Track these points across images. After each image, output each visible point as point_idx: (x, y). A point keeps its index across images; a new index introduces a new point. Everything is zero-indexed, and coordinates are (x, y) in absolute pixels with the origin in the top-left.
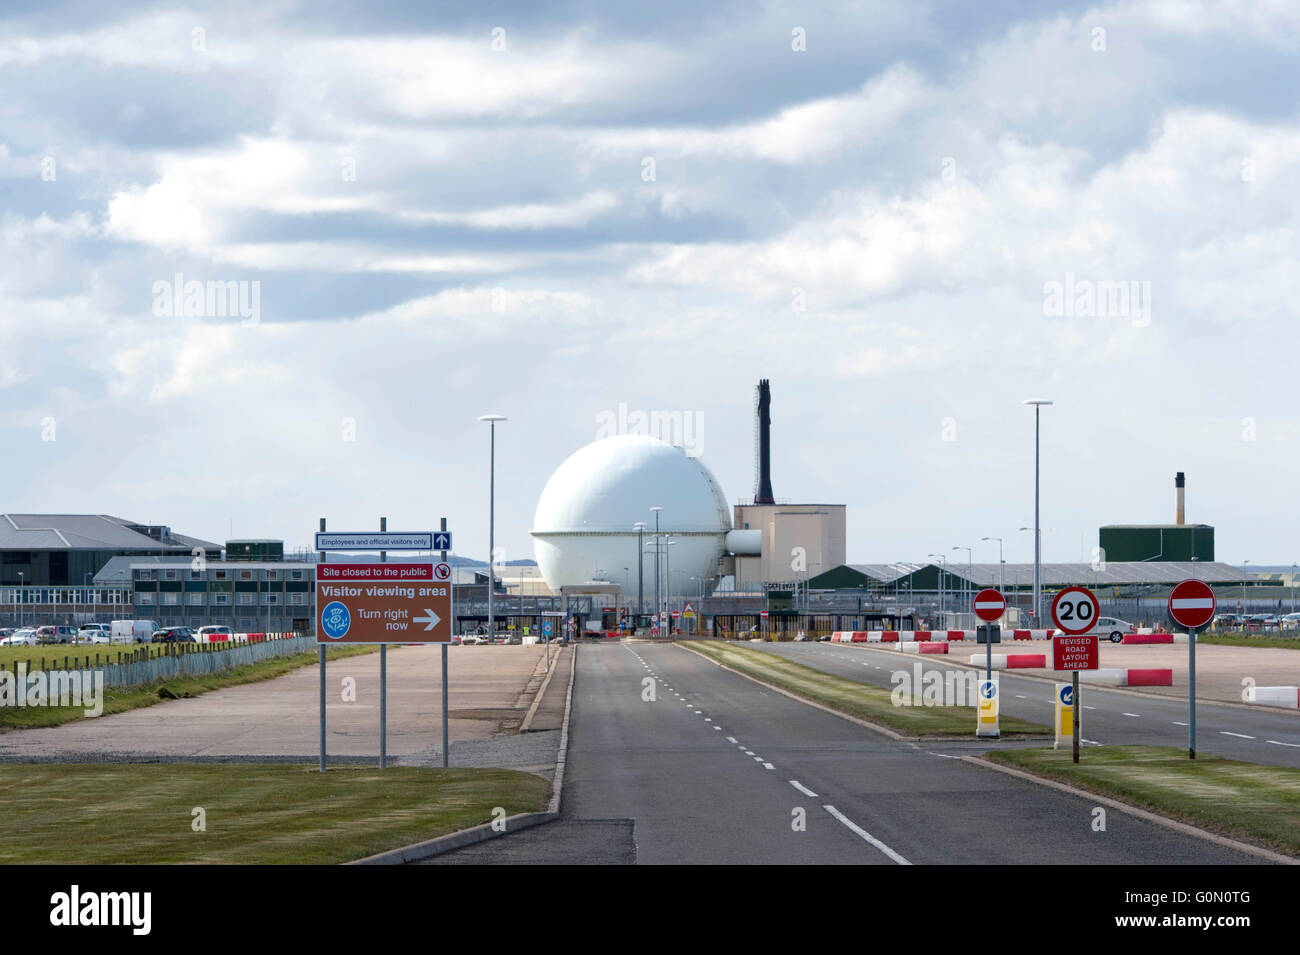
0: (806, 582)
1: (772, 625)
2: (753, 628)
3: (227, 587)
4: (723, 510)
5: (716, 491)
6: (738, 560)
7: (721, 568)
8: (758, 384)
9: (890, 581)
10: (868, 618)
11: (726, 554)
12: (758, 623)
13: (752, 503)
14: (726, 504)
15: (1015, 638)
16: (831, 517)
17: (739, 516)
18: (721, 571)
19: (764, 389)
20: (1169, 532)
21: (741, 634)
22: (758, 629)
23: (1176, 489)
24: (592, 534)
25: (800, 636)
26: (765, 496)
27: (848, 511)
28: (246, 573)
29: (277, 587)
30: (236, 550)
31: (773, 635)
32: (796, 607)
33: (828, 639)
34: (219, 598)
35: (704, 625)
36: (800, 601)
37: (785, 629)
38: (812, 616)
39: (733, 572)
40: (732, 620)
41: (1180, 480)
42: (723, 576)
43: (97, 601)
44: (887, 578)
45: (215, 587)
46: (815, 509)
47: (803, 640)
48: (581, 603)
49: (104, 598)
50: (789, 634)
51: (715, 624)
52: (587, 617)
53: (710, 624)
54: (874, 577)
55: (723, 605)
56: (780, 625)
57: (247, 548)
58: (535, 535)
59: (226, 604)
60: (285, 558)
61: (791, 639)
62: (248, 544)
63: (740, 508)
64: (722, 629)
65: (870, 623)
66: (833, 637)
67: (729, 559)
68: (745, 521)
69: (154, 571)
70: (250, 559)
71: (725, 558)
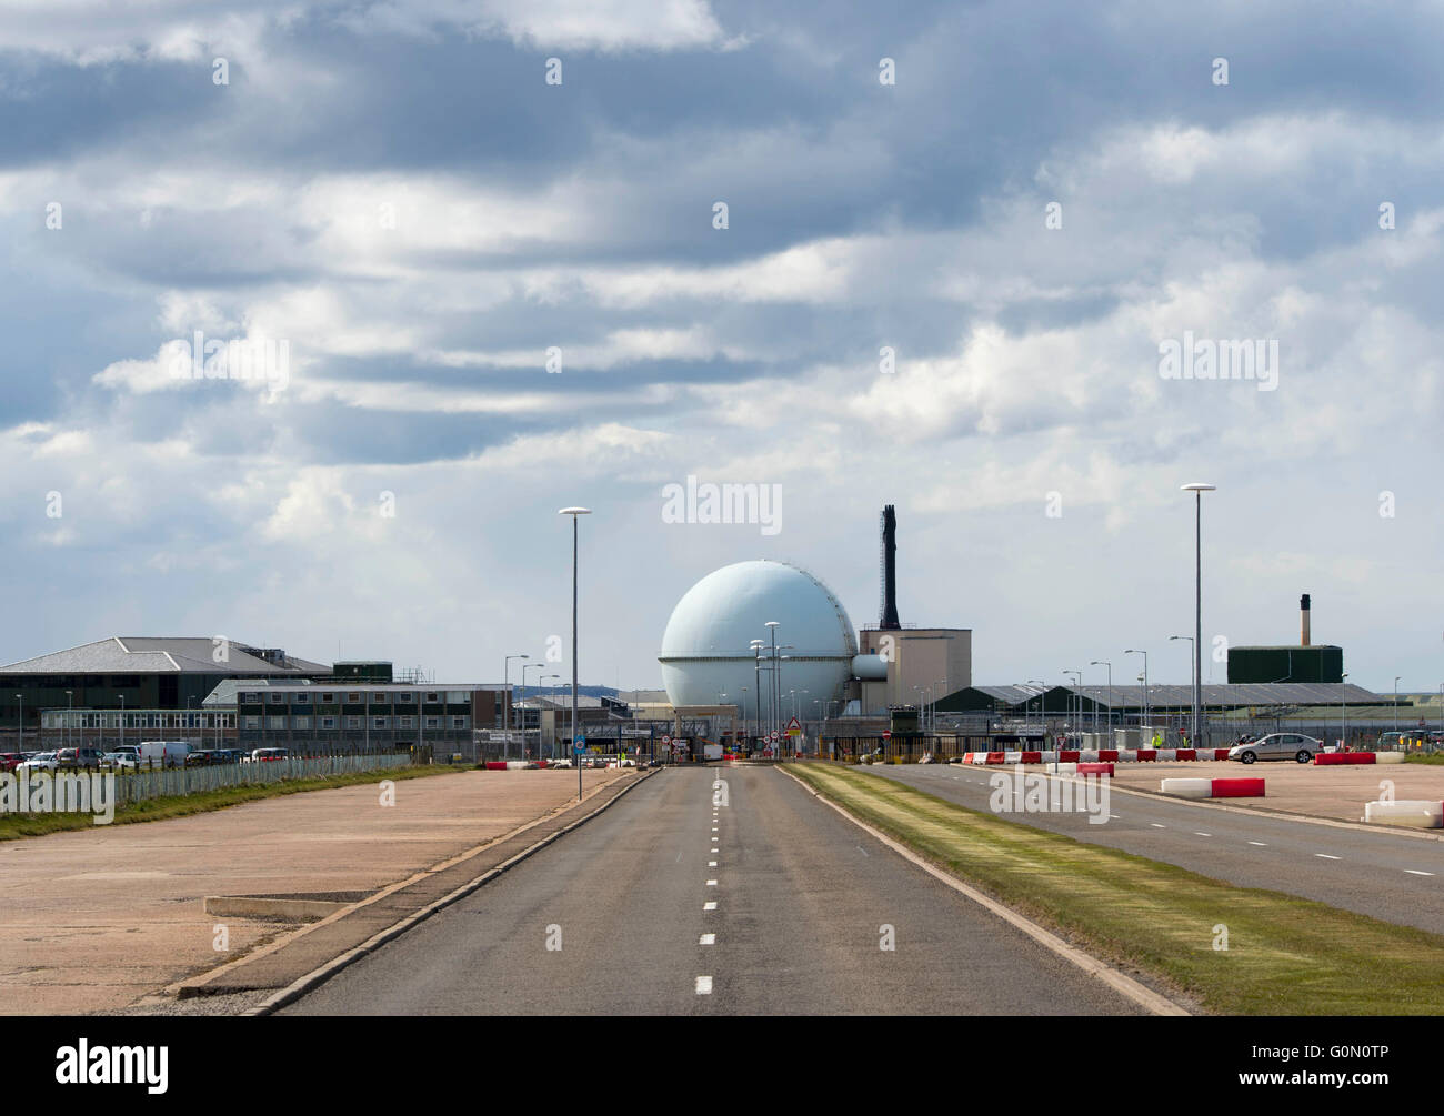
0: (932, 705)
1: (896, 747)
2: (876, 752)
3: (334, 710)
4: (849, 636)
5: (842, 617)
6: (864, 685)
7: (847, 691)
8: (884, 509)
9: (1018, 702)
10: (999, 739)
11: (852, 678)
12: (881, 746)
13: (878, 628)
14: (851, 628)
15: (1178, 759)
16: (957, 641)
17: (865, 641)
18: (847, 694)
19: (889, 514)
20: (1296, 653)
21: (863, 757)
22: (882, 752)
23: (1301, 611)
24: (718, 659)
25: (926, 758)
26: (890, 620)
27: (974, 636)
28: (353, 696)
29: (384, 710)
30: (343, 672)
31: (896, 758)
32: (922, 729)
33: (959, 761)
34: (326, 722)
35: (826, 748)
36: (926, 723)
37: (910, 751)
38: (939, 738)
39: (858, 696)
40: (854, 743)
41: (1306, 602)
42: (849, 701)
43: (204, 725)
44: (1013, 700)
45: (322, 710)
46: (941, 633)
47: (929, 763)
48: (697, 727)
49: (211, 723)
50: (914, 756)
51: (835, 748)
52: (706, 740)
53: (831, 746)
54: (1002, 699)
55: (847, 728)
56: (905, 747)
57: (356, 670)
58: (662, 660)
59: (333, 727)
60: (395, 680)
61: (916, 762)
62: (355, 666)
63: (866, 633)
64: (844, 752)
65: (999, 744)
66: (964, 759)
67: (855, 684)
68: (871, 646)
69: (260, 694)
70: (358, 681)
71: (851, 683)
